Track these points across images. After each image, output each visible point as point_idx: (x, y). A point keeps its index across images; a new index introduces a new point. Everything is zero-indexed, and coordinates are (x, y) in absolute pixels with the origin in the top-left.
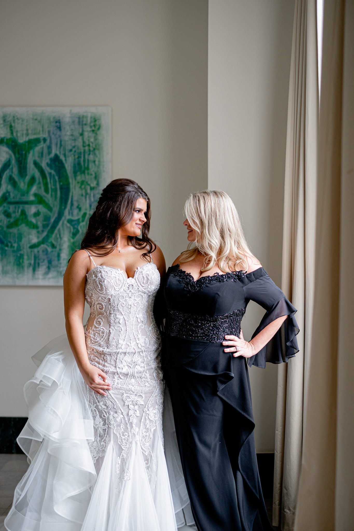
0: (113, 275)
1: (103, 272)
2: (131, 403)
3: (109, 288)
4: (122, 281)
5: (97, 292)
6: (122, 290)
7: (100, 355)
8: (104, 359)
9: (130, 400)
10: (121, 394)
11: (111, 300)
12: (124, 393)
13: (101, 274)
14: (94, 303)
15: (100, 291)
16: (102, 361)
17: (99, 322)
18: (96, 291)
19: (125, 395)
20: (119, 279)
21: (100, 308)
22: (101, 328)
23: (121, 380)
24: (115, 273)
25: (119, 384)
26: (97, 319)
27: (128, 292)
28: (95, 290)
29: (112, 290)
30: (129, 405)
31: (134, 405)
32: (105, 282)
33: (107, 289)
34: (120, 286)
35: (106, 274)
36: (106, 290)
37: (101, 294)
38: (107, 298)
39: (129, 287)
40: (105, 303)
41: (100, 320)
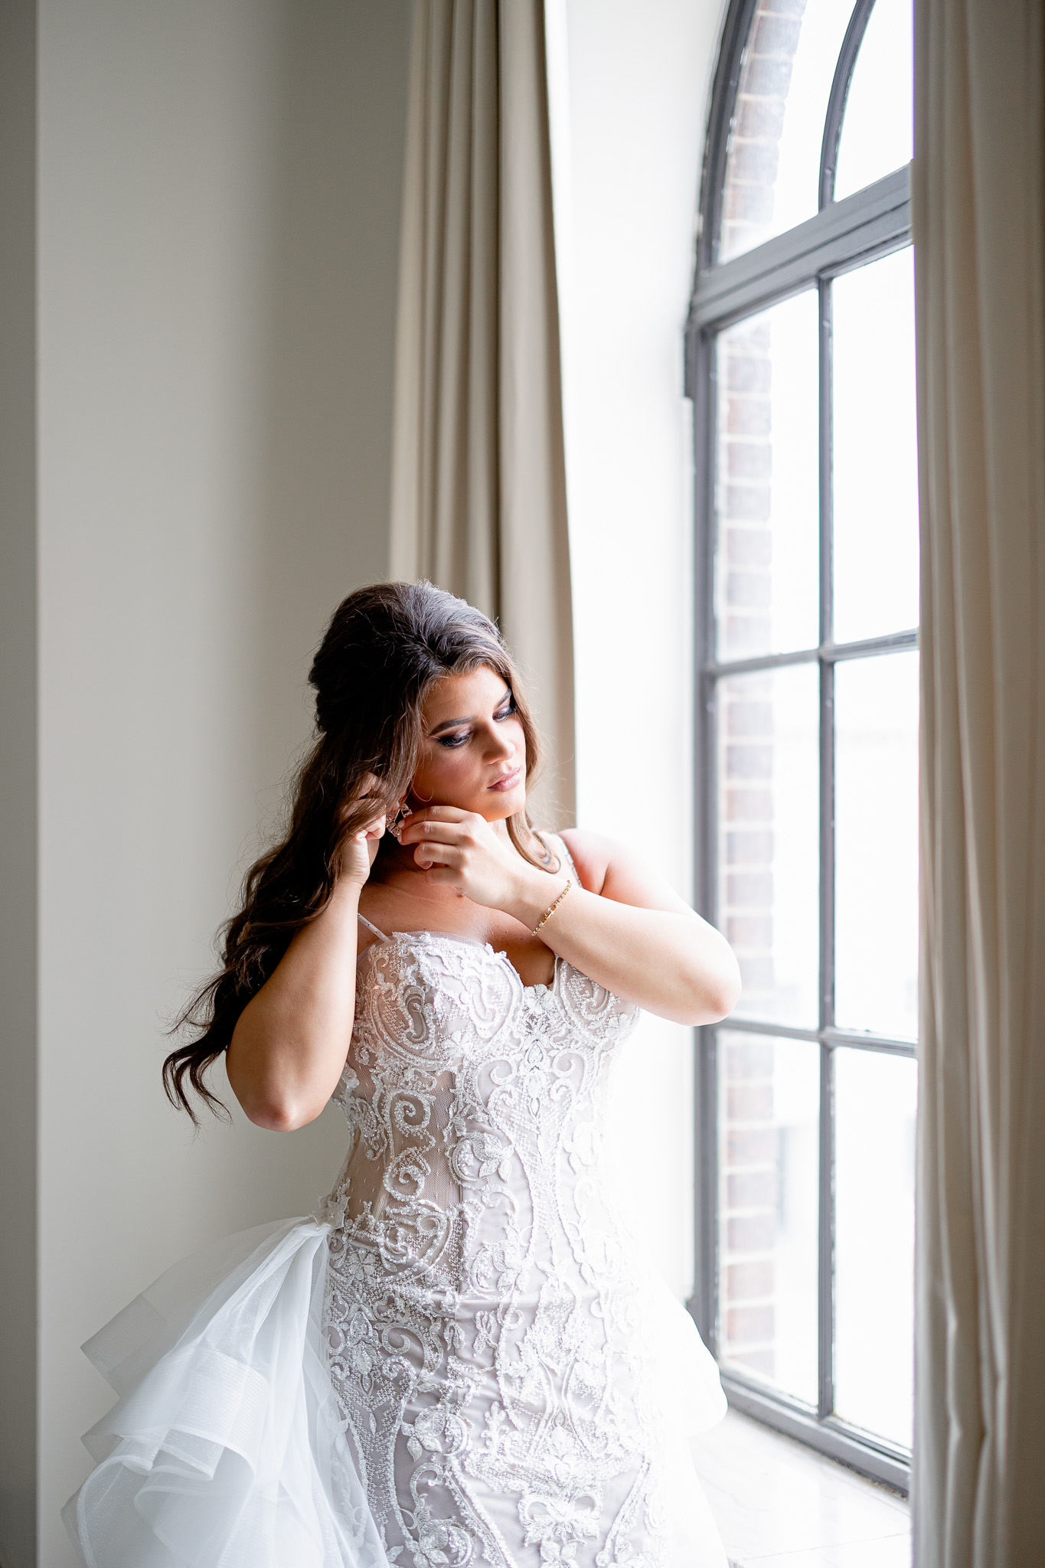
0: (467, 972)
1: (423, 959)
2: (549, 1531)
3: (451, 1029)
4: (505, 999)
5: (399, 1049)
6: (504, 1037)
7: (426, 1324)
8: (442, 1339)
9: (548, 1519)
10: (515, 1496)
11: (459, 1081)
12: (527, 1491)
13: (413, 967)
14: (382, 1096)
15: (414, 1043)
16: (435, 1350)
17: (407, 1176)
18: (393, 1044)
19: (529, 1499)
20: (490, 988)
21: (407, 1119)
22: (422, 1202)
23: (516, 1435)
24: (476, 965)
25: (507, 1451)
26: (398, 1166)
27: (527, 1044)
28: (387, 1037)
29: (466, 1037)
30: (544, 1543)
31: (559, 1541)
32: (435, 1003)
33: (443, 1031)
34: (498, 1020)
35: (439, 969)
36: (438, 1038)
37: (419, 1054)
38: (439, 1074)
39: (533, 1024)
40: (432, 1093)
41: (412, 1169)
